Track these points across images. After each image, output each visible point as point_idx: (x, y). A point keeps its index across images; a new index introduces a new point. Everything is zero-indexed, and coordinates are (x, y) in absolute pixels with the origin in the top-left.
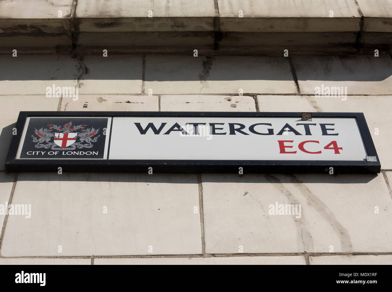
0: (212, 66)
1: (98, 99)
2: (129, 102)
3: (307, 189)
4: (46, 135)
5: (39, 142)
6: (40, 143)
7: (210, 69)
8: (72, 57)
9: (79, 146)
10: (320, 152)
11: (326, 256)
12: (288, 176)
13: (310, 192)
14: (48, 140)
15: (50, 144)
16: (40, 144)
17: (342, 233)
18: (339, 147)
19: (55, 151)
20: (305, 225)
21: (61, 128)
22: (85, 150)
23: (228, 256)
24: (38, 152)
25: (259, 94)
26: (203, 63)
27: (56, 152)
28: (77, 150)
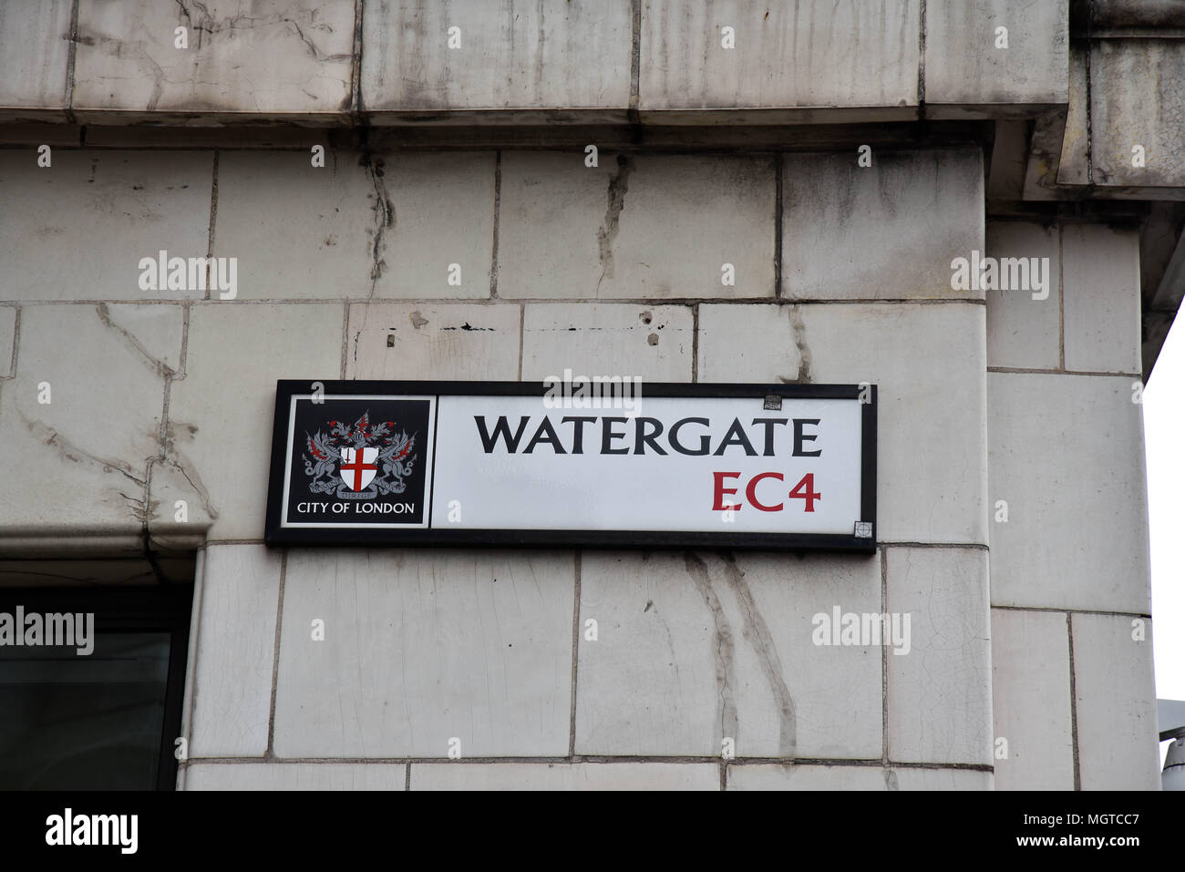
0: (626, 197)
1: (413, 315)
2: (467, 327)
3: (749, 593)
4: (325, 454)
5: (315, 475)
6: (318, 477)
7: (622, 208)
8: (361, 164)
9: (383, 489)
10: (779, 508)
11: (754, 765)
12: (723, 559)
13: (752, 603)
14: (331, 468)
15: (335, 480)
16: (318, 480)
17: (785, 711)
18: (815, 491)
19: (343, 501)
20: (731, 690)
21: (351, 433)
22: (392, 498)
23: (607, 762)
24: (315, 504)
25: (704, 301)
26: (609, 185)
27: (345, 504)
28: (380, 499)
